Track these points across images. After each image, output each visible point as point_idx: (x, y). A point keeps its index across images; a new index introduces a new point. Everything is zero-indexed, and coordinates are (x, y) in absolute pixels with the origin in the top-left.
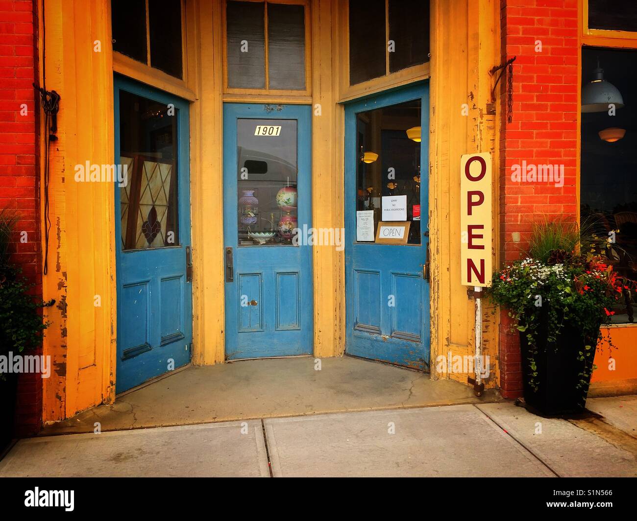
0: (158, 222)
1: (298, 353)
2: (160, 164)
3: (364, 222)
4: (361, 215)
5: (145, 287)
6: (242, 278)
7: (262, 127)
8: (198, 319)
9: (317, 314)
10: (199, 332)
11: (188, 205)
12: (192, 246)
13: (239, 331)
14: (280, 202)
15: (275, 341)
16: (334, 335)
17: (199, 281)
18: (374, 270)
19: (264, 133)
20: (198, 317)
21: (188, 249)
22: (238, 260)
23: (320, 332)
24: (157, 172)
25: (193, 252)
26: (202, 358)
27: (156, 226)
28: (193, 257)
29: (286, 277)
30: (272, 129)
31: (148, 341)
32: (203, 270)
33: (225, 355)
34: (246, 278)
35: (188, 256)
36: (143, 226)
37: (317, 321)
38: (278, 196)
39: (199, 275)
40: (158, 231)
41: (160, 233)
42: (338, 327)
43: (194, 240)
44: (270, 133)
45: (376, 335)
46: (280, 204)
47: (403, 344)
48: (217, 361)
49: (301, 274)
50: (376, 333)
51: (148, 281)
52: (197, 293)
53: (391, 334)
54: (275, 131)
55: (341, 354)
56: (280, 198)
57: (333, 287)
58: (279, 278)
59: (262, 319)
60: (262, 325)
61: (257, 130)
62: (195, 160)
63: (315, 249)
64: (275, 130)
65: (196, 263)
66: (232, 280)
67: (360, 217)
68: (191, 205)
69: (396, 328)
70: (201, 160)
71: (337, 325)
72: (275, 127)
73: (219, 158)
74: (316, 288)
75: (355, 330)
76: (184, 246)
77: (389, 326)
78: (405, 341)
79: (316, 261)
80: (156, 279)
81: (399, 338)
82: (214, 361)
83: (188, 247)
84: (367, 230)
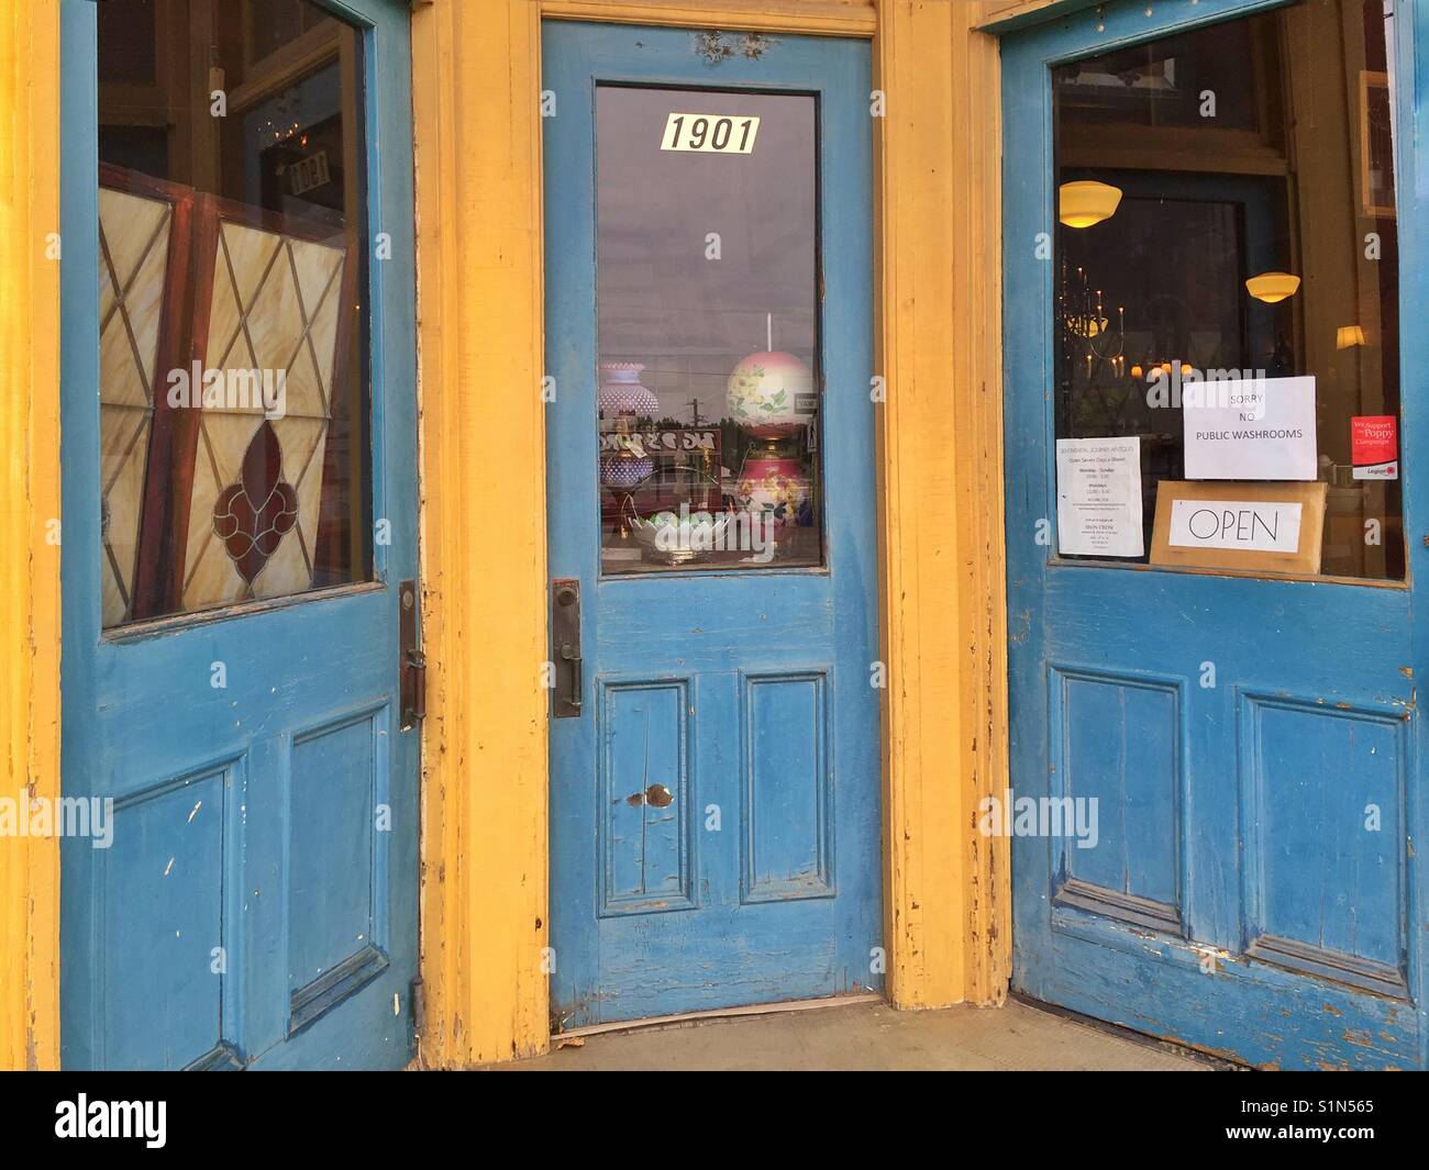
0: (285, 488)
1: (828, 987)
2: (295, 243)
3: (1093, 481)
4: (1078, 456)
5: (217, 787)
6: (614, 700)
7: (689, 120)
8: (442, 879)
9: (900, 839)
10: (447, 933)
11: (410, 415)
12: (424, 577)
13: (603, 911)
14: (745, 407)
15: (741, 943)
16: (970, 918)
17: (449, 722)
18: (1149, 673)
19: (697, 141)
20: (442, 870)
21: (407, 594)
22: (599, 632)
23: (915, 907)
24: (281, 278)
25: (427, 606)
26: (460, 1038)
27: (276, 504)
28: (428, 626)
29: (780, 691)
30: (724, 127)
31: (230, 1033)
32: (466, 675)
33: (552, 1014)
34: (631, 700)
35: (409, 622)
36: (221, 507)
37: (901, 866)
38: (734, 381)
39: (450, 699)
40: (286, 523)
41: (293, 531)
42: (983, 889)
43: (434, 555)
44: (720, 141)
45: (1167, 941)
46: (744, 414)
47: (1312, 996)
48: (521, 1046)
49: (835, 680)
50: (1165, 932)
51: (235, 759)
52: (439, 774)
53: (1245, 944)
54: (740, 134)
55: (999, 994)
56: (745, 391)
57: (963, 731)
58: (754, 694)
59: (688, 857)
60: (690, 885)
61: (671, 128)
62: (437, 234)
63: (896, 585)
64: (738, 131)
65: (437, 649)
66: (576, 712)
67: (1072, 461)
68: (419, 415)
69: (1263, 923)
70: (459, 237)
71: (981, 880)
72: (737, 122)
73: (530, 232)
74: (900, 737)
75: (1061, 904)
76: (394, 583)
77: (1234, 916)
78: (1320, 988)
79: (897, 629)
80: (269, 741)
81: (1290, 970)
82: (509, 1046)
83: (409, 587)
84: (1107, 514)
